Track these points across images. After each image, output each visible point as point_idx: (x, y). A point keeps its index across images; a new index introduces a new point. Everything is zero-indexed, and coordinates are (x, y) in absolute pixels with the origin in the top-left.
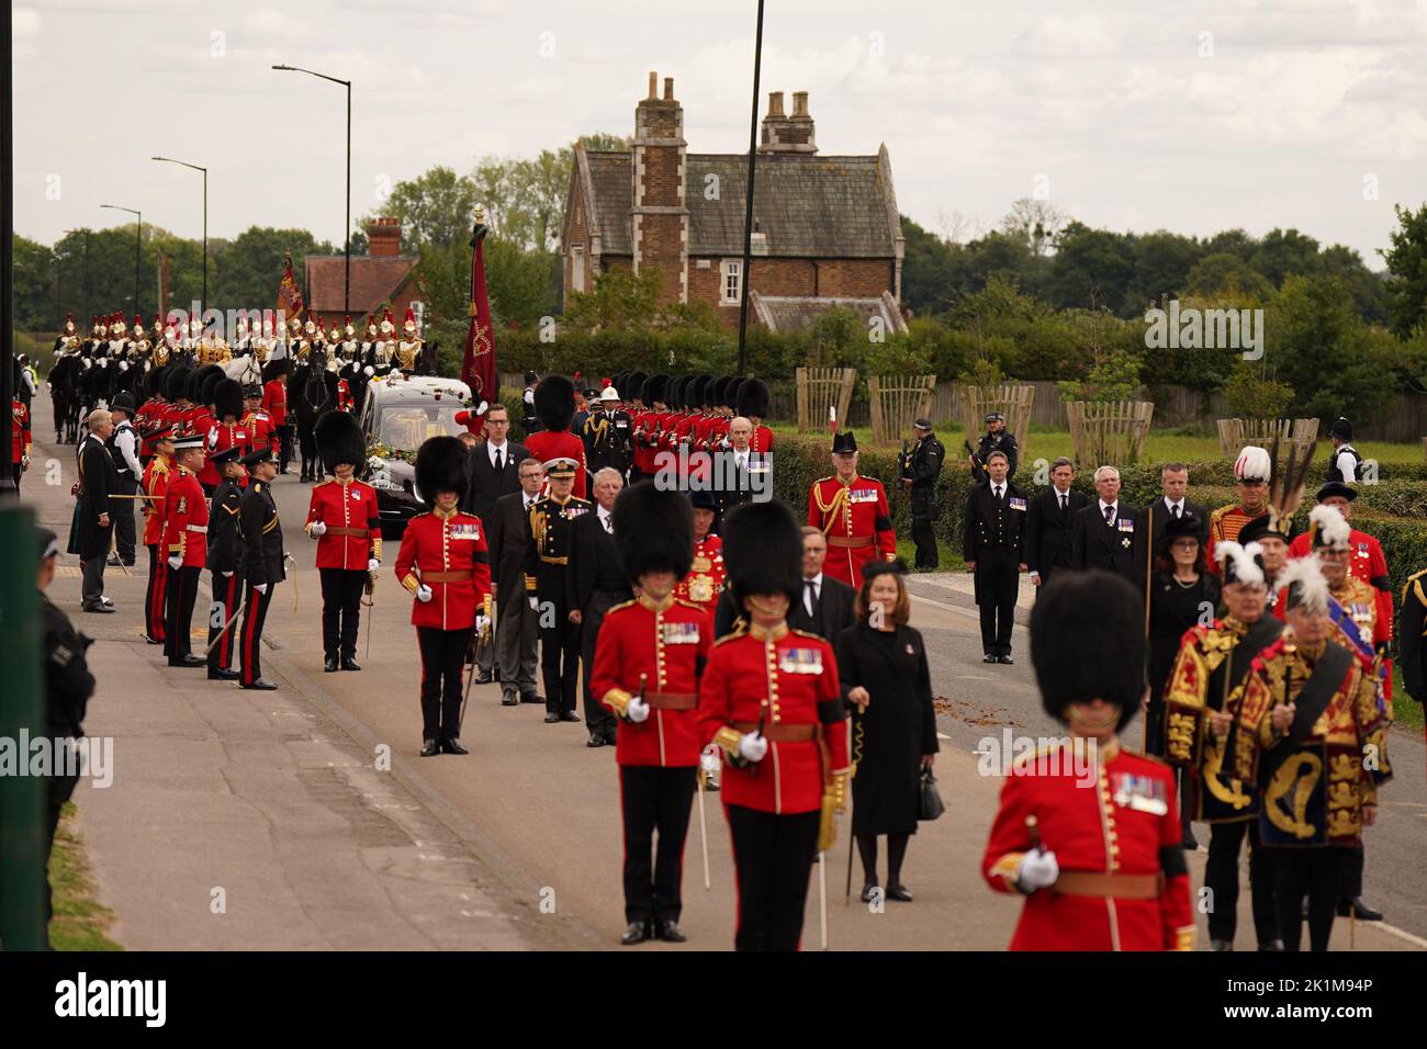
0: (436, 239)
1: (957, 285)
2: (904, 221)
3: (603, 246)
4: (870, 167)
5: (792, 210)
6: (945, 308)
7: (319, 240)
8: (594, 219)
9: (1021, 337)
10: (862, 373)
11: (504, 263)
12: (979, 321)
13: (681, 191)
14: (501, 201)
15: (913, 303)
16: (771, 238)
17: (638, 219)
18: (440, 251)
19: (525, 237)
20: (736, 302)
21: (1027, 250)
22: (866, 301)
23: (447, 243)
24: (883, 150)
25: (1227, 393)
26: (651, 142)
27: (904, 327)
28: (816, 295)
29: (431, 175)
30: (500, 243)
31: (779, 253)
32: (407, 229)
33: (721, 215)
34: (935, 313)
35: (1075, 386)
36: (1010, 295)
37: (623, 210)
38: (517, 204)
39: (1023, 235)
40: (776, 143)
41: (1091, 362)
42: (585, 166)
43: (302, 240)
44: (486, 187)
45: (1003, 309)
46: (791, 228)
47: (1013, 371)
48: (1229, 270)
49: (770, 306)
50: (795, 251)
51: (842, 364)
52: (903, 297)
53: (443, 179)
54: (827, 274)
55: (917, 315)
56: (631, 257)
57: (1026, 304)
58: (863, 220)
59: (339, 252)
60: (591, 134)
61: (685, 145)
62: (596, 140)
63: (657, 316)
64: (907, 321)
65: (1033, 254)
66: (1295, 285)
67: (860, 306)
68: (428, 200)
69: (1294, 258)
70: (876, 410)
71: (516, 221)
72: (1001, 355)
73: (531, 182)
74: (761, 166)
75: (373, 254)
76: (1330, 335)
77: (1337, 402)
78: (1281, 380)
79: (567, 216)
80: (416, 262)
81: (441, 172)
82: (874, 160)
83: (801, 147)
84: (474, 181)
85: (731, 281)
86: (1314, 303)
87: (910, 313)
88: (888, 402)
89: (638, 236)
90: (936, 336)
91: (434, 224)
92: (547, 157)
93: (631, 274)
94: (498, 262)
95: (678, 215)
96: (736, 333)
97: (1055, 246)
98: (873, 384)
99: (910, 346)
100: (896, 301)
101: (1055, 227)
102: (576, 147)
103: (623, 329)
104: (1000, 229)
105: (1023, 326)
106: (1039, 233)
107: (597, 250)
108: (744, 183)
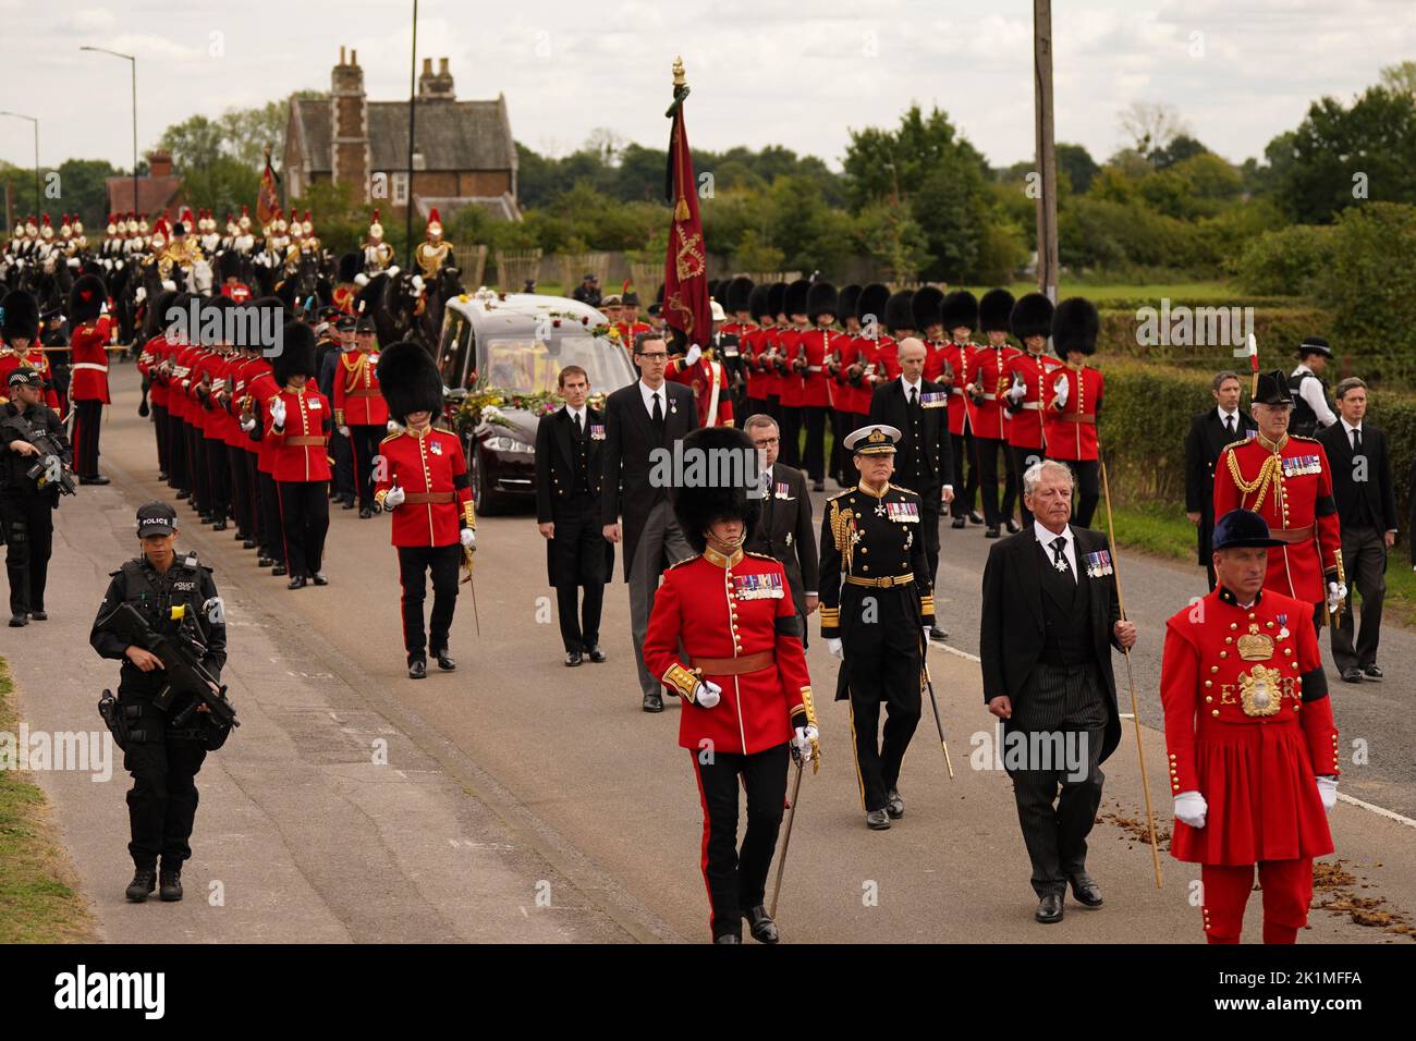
0: (196, 164)
1: (555, 187)
2: (517, 145)
3: (312, 165)
4: (493, 107)
5: (440, 138)
6: (546, 203)
7: (115, 167)
8: (305, 147)
9: (599, 222)
10: (491, 250)
11: (243, 178)
12: (570, 212)
13: (364, 127)
14: (240, 137)
15: (525, 200)
16: (427, 158)
17: (335, 147)
18: (199, 172)
19: (257, 161)
20: (404, 202)
21: (600, 163)
22: (494, 199)
23: (203, 166)
24: (502, 97)
25: (738, 256)
26: (343, 93)
27: (520, 217)
28: (458, 194)
29: (191, 120)
30: (240, 164)
31: (433, 167)
32: (176, 158)
33: (392, 143)
34: (540, 206)
35: (636, 254)
36: (590, 193)
37: (325, 142)
38: (251, 139)
39: (598, 153)
40: (429, 93)
41: (647, 238)
42: (298, 111)
43: (103, 168)
44: (229, 127)
45: (587, 203)
46: (441, 151)
47: (594, 245)
48: (737, 172)
49: (428, 204)
50: (443, 166)
51: (478, 243)
52: (519, 196)
53: (200, 123)
54: (466, 182)
55: (528, 208)
56: (329, 173)
57: (601, 199)
58: (489, 144)
59: (129, 175)
60: (300, 89)
61: (365, 95)
62: (304, 94)
63: (350, 213)
64: (521, 212)
65: (604, 165)
66: (782, 182)
67: (489, 203)
68: (189, 138)
69: (781, 164)
70: (502, 273)
71: (251, 150)
72: (587, 235)
73: (261, 123)
74: (418, 109)
75: (155, 174)
76: (806, 216)
77: (812, 262)
78: (775, 247)
79: (286, 146)
80: (183, 179)
81: (197, 118)
82: (495, 103)
83: (446, 95)
84: (220, 123)
85: (401, 188)
86: (795, 195)
87: (523, 207)
88: (510, 268)
89: (335, 159)
90: (541, 222)
91: (195, 153)
92: (271, 107)
93: (331, 185)
94: (239, 179)
95: (361, 144)
96: (405, 223)
97: (619, 159)
98: (500, 257)
99: (524, 229)
100: (513, 199)
101: (621, 146)
102: (292, 99)
103: (326, 221)
104: (583, 149)
105: (599, 214)
106: (609, 151)
107: (307, 169)
108: (407, 121)
